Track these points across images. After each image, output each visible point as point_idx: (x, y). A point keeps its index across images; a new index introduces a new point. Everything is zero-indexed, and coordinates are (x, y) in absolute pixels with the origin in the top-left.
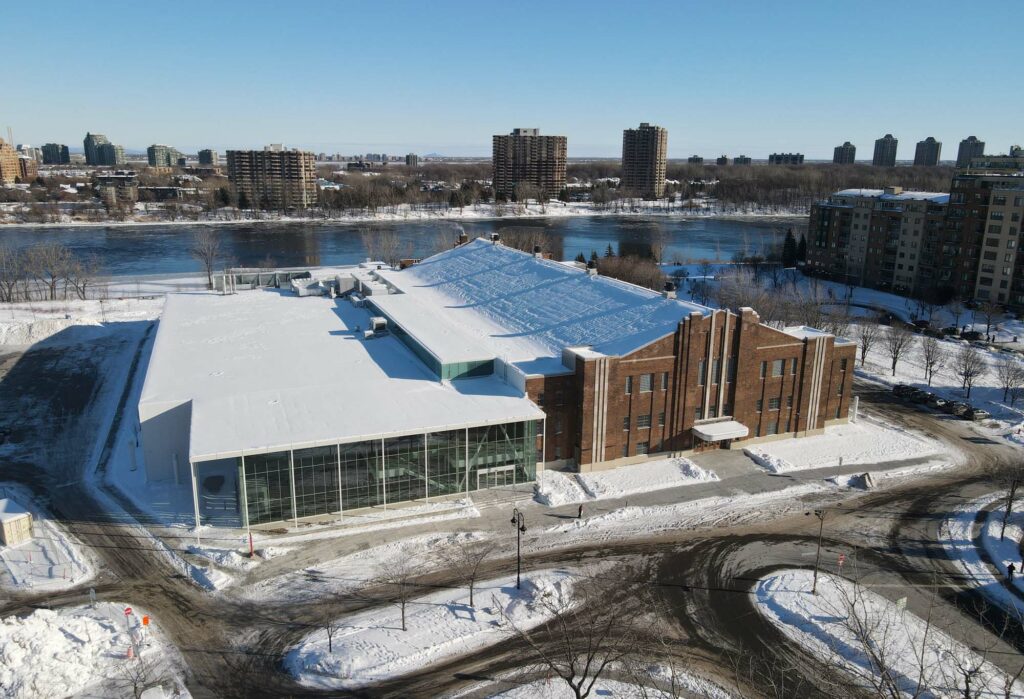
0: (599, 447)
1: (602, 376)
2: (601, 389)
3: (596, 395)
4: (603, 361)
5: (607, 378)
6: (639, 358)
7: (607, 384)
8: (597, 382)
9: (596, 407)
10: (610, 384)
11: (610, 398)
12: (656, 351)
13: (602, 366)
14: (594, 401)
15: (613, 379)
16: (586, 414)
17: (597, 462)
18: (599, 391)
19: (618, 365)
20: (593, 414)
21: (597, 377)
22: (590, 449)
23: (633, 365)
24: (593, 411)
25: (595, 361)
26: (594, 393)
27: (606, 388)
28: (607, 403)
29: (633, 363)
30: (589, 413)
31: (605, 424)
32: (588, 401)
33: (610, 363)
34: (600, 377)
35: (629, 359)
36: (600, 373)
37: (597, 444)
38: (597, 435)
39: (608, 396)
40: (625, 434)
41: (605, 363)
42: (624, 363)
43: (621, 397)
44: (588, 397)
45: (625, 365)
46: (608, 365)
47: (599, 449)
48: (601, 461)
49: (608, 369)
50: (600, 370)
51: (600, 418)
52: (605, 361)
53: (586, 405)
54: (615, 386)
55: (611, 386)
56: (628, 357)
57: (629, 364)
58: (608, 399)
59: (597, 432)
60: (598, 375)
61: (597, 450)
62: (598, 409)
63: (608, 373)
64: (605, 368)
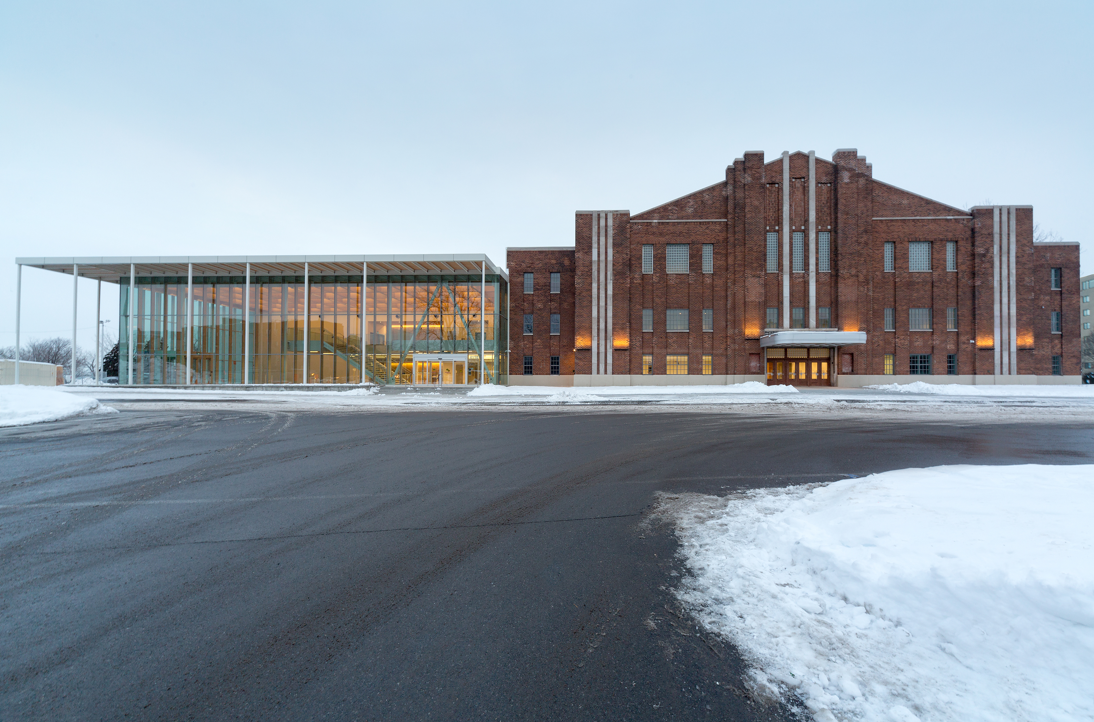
0: (602, 349)
1: (602, 239)
2: (602, 257)
3: (595, 268)
4: (603, 215)
5: (610, 241)
6: (662, 218)
8: (595, 246)
9: (595, 285)
10: (617, 251)
11: (618, 274)
12: (690, 210)
13: (602, 223)
14: (590, 276)
15: (621, 244)
16: (580, 294)
17: (598, 373)
18: (599, 261)
19: (629, 225)
20: (591, 296)
21: (595, 239)
22: (588, 350)
23: (652, 227)
24: (590, 290)
25: (592, 215)
26: (591, 262)
27: (610, 258)
28: (612, 281)
29: (653, 224)
30: (584, 294)
31: (610, 314)
32: (582, 275)
33: (614, 219)
34: (599, 240)
35: (646, 219)
36: (599, 233)
37: (598, 344)
38: (598, 329)
39: (613, 270)
40: (647, 337)
41: (606, 219)
42: (638, 223)
43: (636, 276)
44: (582, 268)
45: (639, 227)
46: (612, 222)
47: (602, 352)
48: (606, 372)
49: (612, 228)
50: (599, 228)
51: (602, 303)
52: (606, 215)
53: (579, 281)
54: (625, 256)
55: (618, 255)
56: (645, 216)
57: (647, 226)
58: (615, 275)
59: (598, 325)
60: (597, 236)
61: (598, 353)
62: (599, 289)
63: (612, 234)
64: (606, 226)
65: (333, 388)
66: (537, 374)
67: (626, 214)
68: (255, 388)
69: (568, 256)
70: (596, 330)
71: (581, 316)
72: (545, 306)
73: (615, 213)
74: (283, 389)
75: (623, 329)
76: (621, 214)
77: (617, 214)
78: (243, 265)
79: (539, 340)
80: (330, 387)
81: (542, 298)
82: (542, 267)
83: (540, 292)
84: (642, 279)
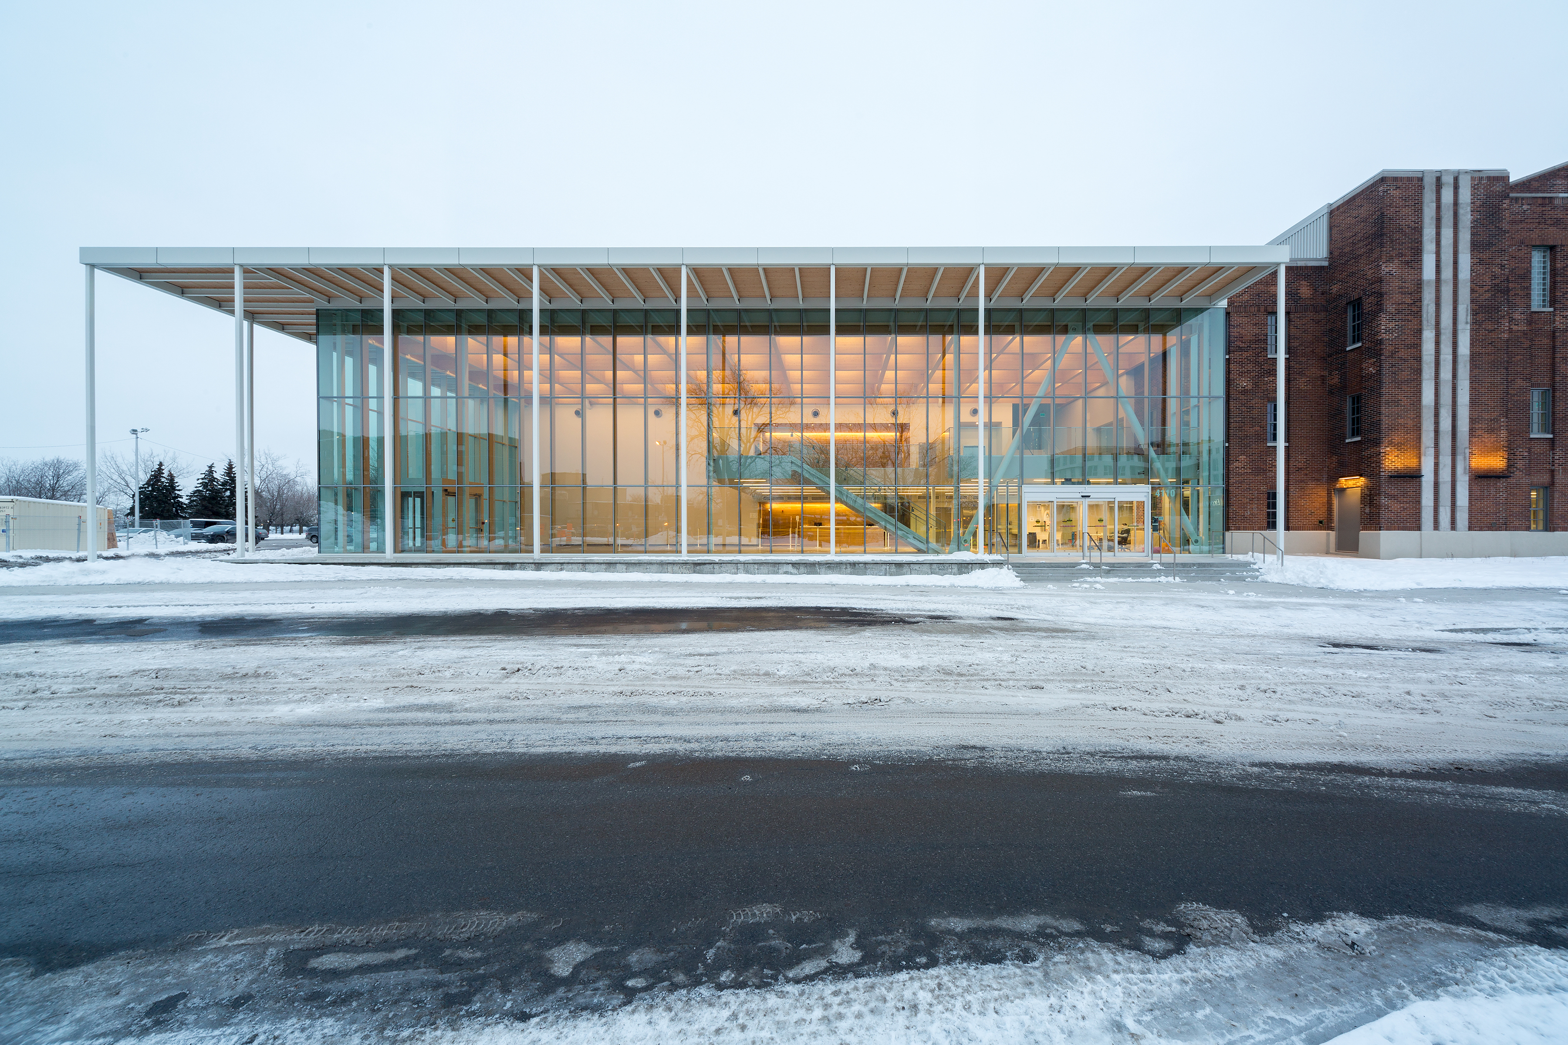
0: (1445, 475)
1: (1447, 234)
2: (1447, 273)
3: (1428, 296)
4: (1448, 180)
5: (1465, 237)
7: (1465, 260)
8: (1429, 247)
9: (1428, 335)
10: (1477, 263)
11: (1479, 310)
13: (1447, 197)
14: (1417, 314)
15: (1490, 244)
16: (1392, 354)
17: (1436, 527)
18: (1438, 280)
19: (1507, 201)
20: (1419, 359)
21: (1429, 232)
22: (1413, 476)
23: (1554, 208)
24: (1417, 346)
25: (1421, 179)
26: (1419, 285)
27: (1465, 274)
28: (1468, 327)
29: (1556, 202)
30: (1402, 354)
31: (1464, 398)
32: (1399, 312)
33: (1474, 188)
34: (1438, 234)
35: (1537, 191)
36: (1438, 220)
37: (1436, 465)
38: (1437, 432)
39: (1472, 301)
40: (1537, 449)
41: (1456, 188)
42: (1523, 198)
43: (1517, 316)
44: (1397, 297)
45: (1525, 207)
46: (1469, 194)
47: (1444, 482)
48: (1453, 526)
49: (1469, 209)
50: (1438, 208)
51: (1446, 374)
52: (1456, 179)
53: (1392, 325)
54: (1497, 270)
55: (1481, 269)
56: (1535, 184)
57: (1543, 205)
58: (1474, 313)
59: (1437, 423)
60: (1434, 226)
61: (1436, 485)
62: (1438, 343)
63: (1469, 223)
64: (1456, 204)
65: (917, 567)
66: (1239, 529)
67: (1501, 178)
68: (716, 566)
69: (1307, 277)
70: (1432, 435)
71: (1397, 403)
72: (1256, 385)
73: (1477, 175)
74: (790, 568)
75: (1491, 431)
76: (1489, 178)
77: (1481, 179)
78: (669, 275)
79: (1242, 457)
80: (909, 564)
81: (1250, 367)
82: (1251, 303)
83: (1245, 354)
84: (1530, 322)
